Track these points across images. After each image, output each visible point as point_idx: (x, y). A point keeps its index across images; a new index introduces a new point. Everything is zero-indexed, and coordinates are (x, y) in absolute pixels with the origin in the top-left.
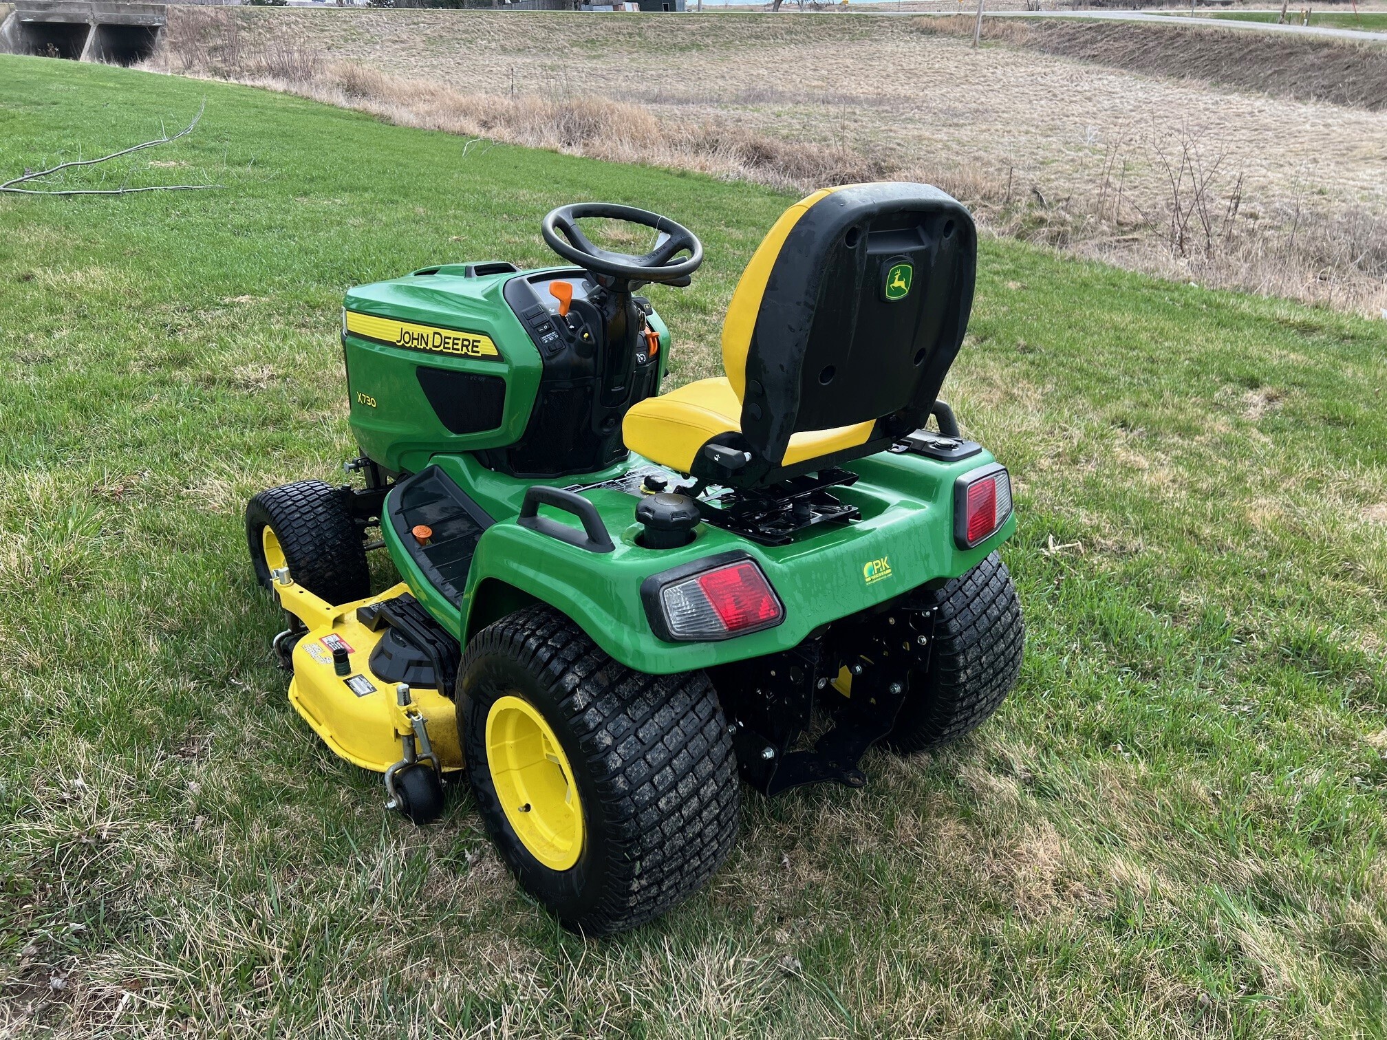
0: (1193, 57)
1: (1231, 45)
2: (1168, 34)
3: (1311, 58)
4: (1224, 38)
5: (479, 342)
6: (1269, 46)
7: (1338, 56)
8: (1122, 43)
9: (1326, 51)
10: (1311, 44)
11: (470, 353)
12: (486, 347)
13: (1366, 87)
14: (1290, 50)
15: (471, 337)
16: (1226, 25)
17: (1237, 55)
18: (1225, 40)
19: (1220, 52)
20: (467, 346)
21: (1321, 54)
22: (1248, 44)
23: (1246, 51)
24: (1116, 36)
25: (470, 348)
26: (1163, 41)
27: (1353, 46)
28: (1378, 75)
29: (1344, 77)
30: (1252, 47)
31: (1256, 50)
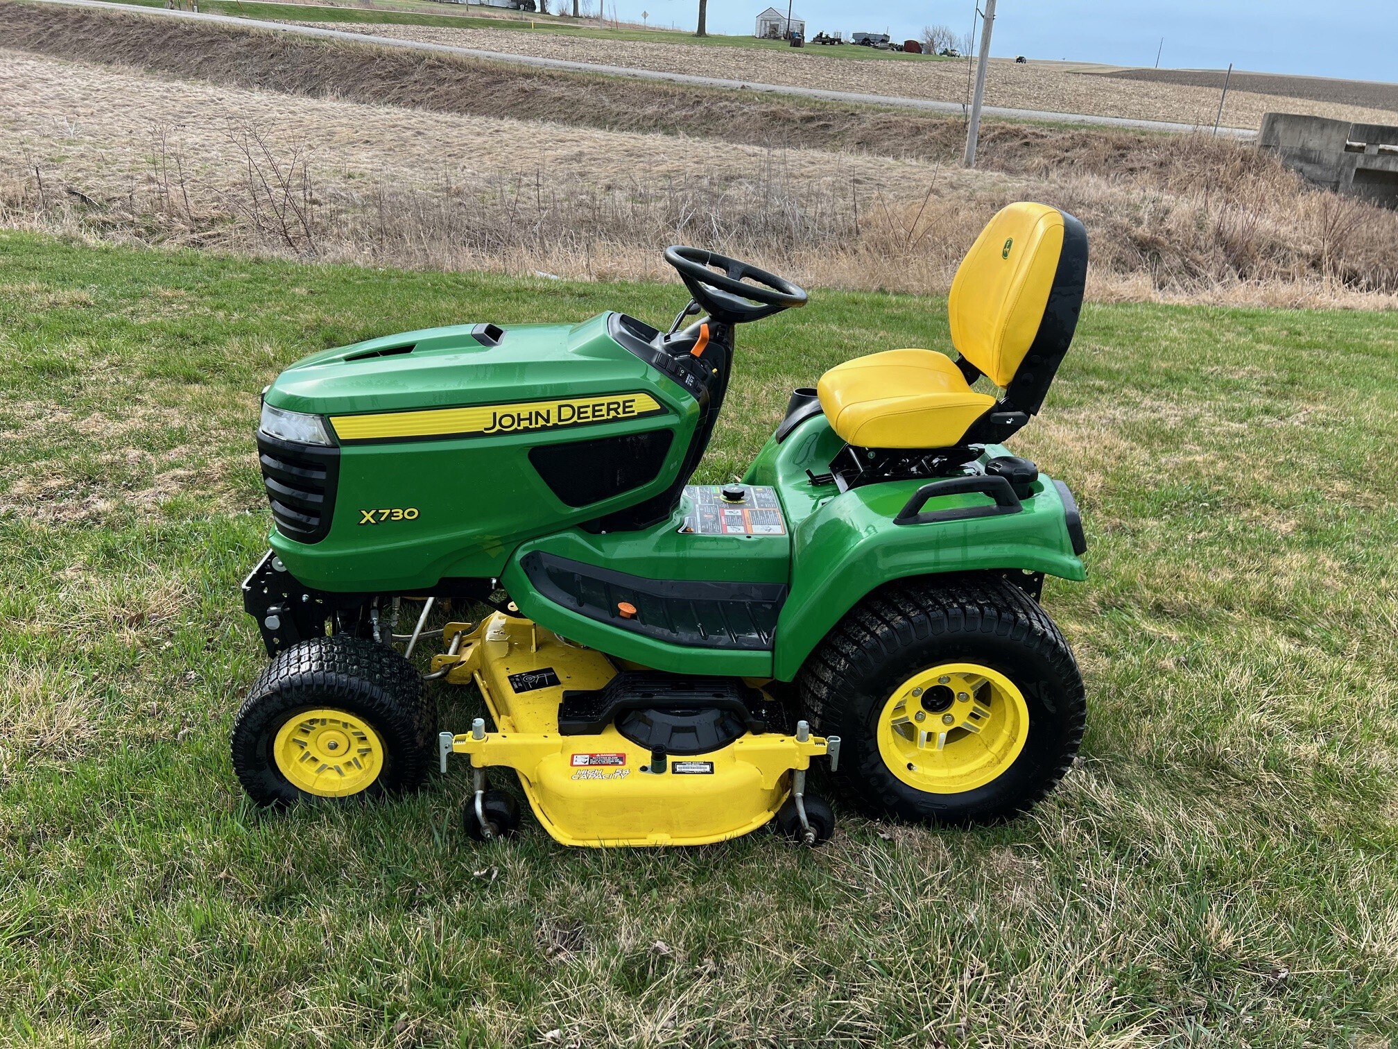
0: (111, 41)
1: (147, 30)
2: (71, 18)
3: (233, 46)
4: (136, 23)
5: (633, 401)
6: (189, 33)
7: (258, 46)
8: (21, 24)
9: (245, 40)
10: (227, 32)
11: (622, 415)
12: (643, 403)
13: (297, 75)
14: (212, 38)
15: (620, 399)
16: (135, 10)
17: (158, 41)
18: (139, 25)
19: (138, 38)
20: (615, 410)
21: (242, 43)
22: (164, 31)
23: (165, 37)
24: (9, 15)
25: (620, 410)
26: (69, 24)
27: (268, 35)
28: (303, 63)
29: (273, 65)
30: (170, 33)
31: (176, 37)
